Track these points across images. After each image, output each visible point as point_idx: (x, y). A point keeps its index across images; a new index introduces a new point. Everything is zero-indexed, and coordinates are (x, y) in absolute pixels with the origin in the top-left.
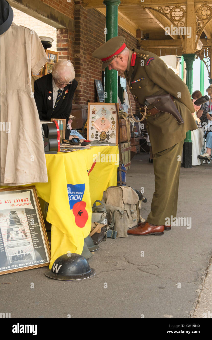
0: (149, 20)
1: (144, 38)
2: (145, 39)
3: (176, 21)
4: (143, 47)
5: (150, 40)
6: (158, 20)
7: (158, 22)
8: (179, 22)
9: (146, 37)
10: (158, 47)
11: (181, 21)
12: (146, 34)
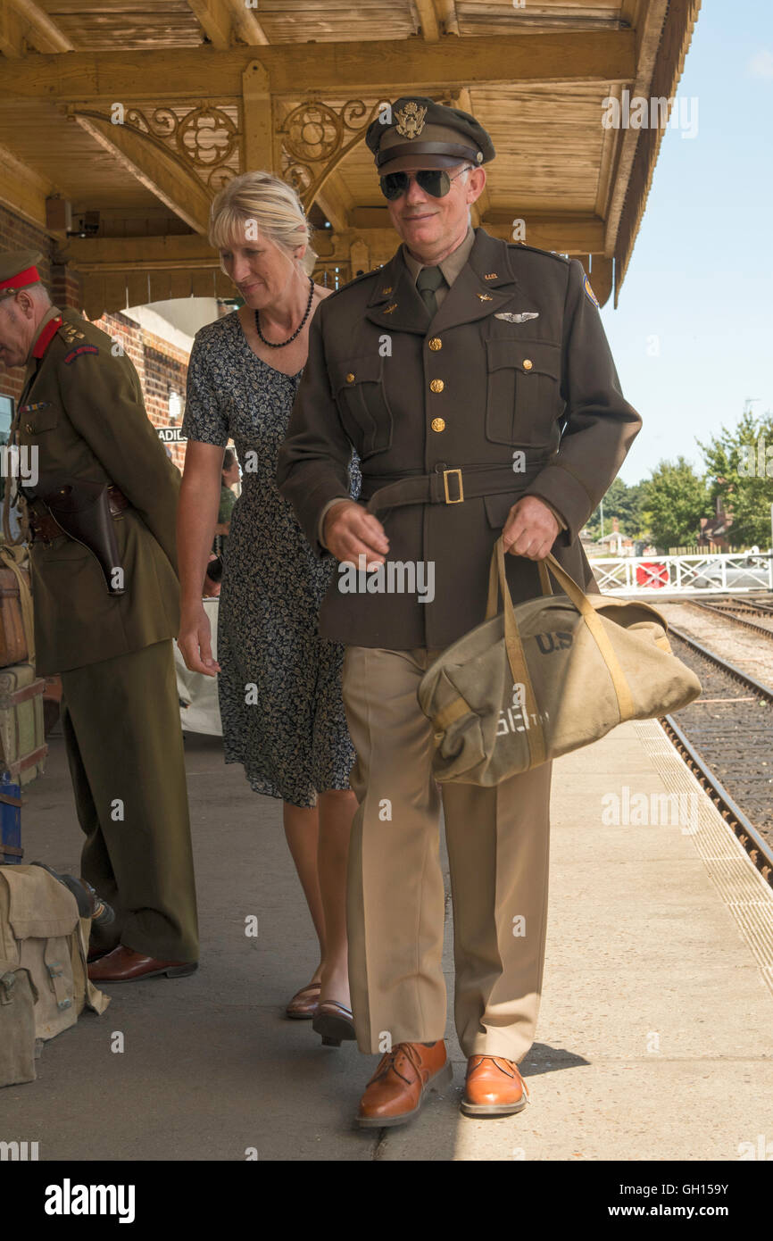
0: (96, 159)
1: (77, 231)
2: (83, 235)
3: (204, 165)
4: (76, 268)
5: (104, 235)
6: (131, 160)
7: (131, 169)
8: (214, 170)
9: (86, 227)
10: (137, 266)
11: (223, 166)
12: (88, 212)
